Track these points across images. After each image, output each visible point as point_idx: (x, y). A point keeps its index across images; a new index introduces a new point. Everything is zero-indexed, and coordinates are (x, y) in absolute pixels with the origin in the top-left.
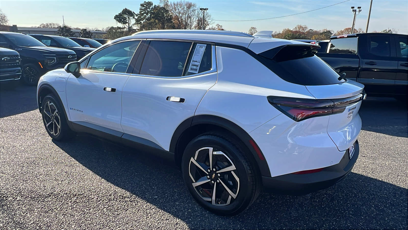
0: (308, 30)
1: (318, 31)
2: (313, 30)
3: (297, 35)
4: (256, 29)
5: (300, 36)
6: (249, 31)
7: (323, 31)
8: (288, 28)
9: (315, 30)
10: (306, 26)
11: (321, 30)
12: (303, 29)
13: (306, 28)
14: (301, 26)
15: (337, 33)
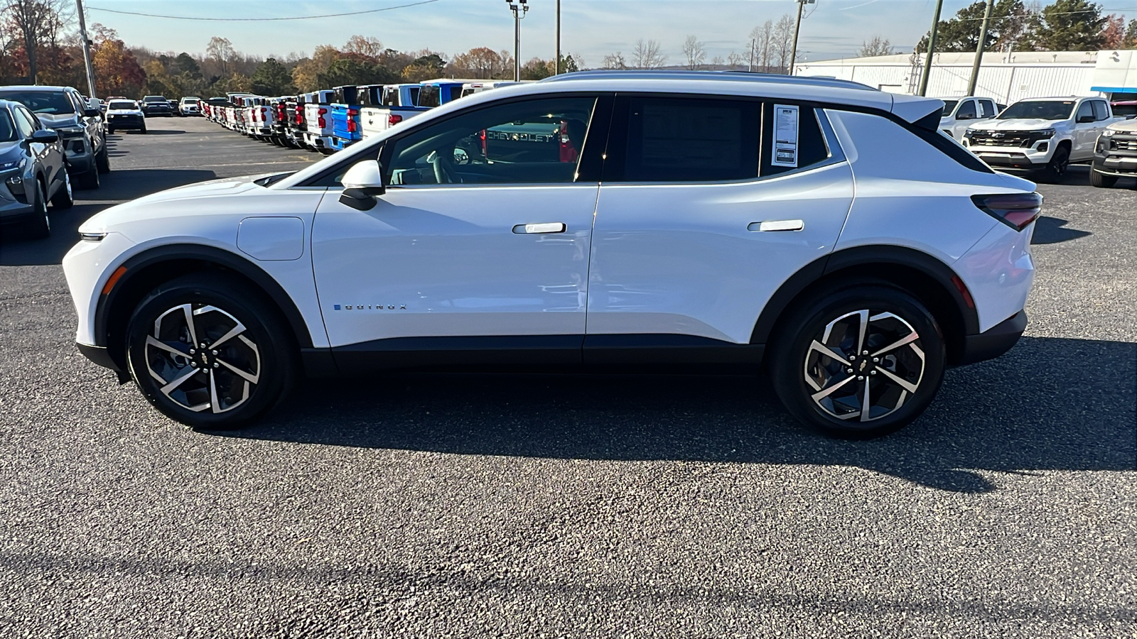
0: (383, 53)
1: (408, 54)
2: (394, 51)
3: (363, 64)
4: (230, 44)
5: (371, 67)
6: (208, 50)
7: (421, 55)
8: (328, 45)
9: (401, 53)
10: (375, 39)
11: (415, 51)
12: (370, 47)
13: (377, 44)
14: (364, 41)
15: (455, 61)
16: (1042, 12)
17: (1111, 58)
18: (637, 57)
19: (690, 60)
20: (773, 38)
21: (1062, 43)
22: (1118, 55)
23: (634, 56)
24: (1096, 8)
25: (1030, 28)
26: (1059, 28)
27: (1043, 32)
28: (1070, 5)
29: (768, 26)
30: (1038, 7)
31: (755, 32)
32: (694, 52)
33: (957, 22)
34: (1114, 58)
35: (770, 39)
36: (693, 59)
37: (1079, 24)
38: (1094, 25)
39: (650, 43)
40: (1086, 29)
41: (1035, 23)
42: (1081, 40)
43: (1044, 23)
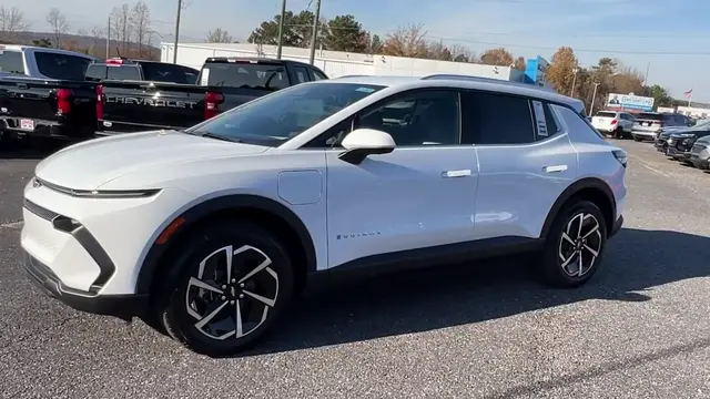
16: (328, 24)
17: (381, 60)
19: (55, 29)
20: (130, 18)
21: (342, 46)
24: (358, 25)
25: (322, 34)
26: (339, 36)
27: (330, 38)
28: (344, 21)
29: (125, 7)
30: (325, 20)
31: (114, 11)
32: (58, 22)
33: (275, 24)
34: (383, 60)
35: (127, 19)
36: (58, 28)
37: (350, 34)
38: (359, 36)
40: (354, 38)
41: (325, 31)
42: (352, 45)
43: (330, 32)
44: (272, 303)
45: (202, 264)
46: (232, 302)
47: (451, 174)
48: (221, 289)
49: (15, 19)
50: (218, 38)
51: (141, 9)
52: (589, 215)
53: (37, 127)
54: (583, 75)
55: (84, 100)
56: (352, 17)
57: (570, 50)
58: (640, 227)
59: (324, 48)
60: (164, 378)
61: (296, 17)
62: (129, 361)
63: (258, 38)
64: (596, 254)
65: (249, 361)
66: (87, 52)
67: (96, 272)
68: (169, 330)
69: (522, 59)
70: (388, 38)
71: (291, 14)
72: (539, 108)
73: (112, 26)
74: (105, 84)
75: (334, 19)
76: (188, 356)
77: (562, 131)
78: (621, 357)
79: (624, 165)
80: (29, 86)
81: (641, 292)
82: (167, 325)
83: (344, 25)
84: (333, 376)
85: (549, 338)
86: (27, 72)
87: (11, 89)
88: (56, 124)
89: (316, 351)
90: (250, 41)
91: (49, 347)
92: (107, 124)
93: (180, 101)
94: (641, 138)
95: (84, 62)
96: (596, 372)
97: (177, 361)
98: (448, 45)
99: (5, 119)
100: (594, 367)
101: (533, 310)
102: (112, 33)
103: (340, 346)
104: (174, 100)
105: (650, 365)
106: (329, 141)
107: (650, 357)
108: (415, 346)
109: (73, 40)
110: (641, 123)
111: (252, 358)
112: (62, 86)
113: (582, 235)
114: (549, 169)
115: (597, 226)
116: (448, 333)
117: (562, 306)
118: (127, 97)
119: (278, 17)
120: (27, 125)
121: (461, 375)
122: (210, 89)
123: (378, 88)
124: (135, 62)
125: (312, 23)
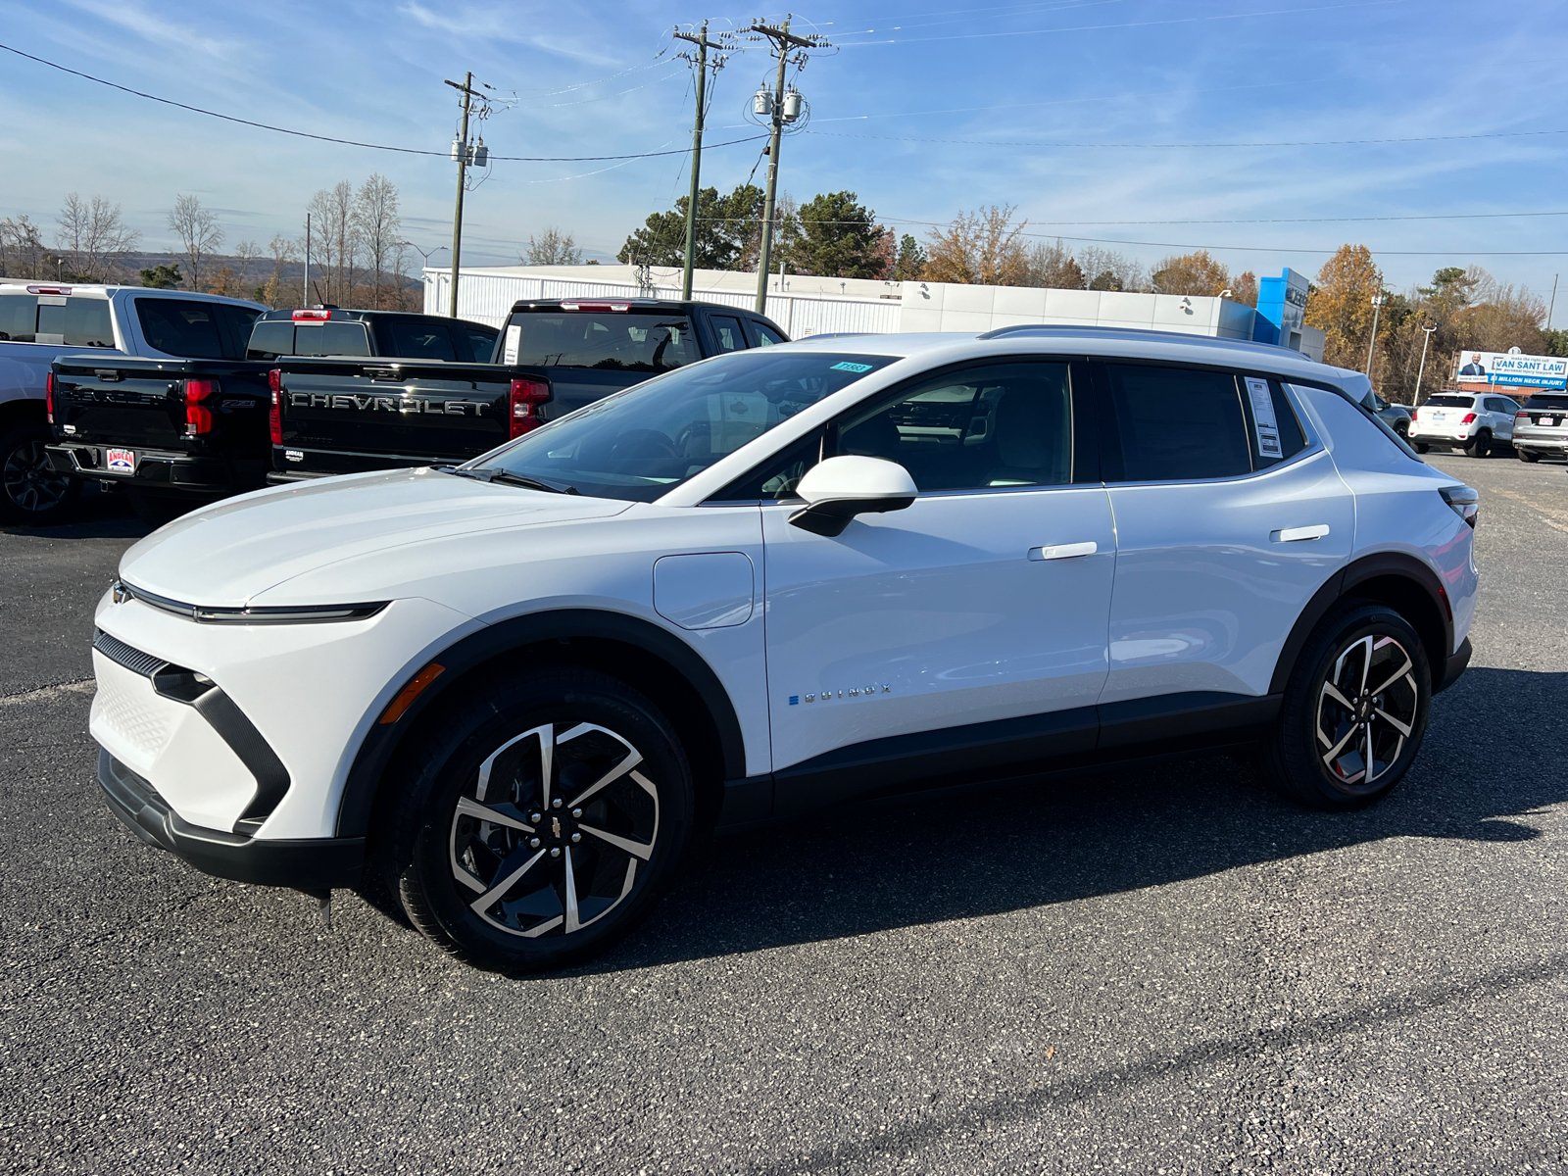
16: (797, 213)
17: (919, 293)
18: (67, 230)
19: (188, 244)
20: (355, 215)
21: (830, 264)
22: (927, 290)
23: (61, 226)
24: (867, 214)
25: (785, 237)
26: (823, 240)
27: (802, 246)
28: (833, 207)
29: (342, 191)
30: (791, 205)
31: (319, 200)
32: (197, 228)
33: (678, 217)
34: (924, 294)
35: (347, 217)
36: (196, 242)
37: (848, 236)
38: (867, 239)
39: (97, 204)
40: (858, 246)
41: (790, 230)
42: (855, 261)
43: (803, 231)
44: (645, 851)
45: (486, 768)
46: (556, 851)
47: (1051, 552)
48: (530, 824)
49: (102, 225)
50: (552, 253)
51: (379, 194)
52: (1387, 640)
53: (143, 466)
54: (1396, 312)
55: (242, 403)
56: (854, 197)
57: (1364, 252)
58: (1522, 665)
59: (790, 271)
60: (401, 1026)
61: (724, 202)
62: (325, 987)
63: (639, 253)
64: (1406, 730)
65: (593, 985)
66: (260, 294)
67: (247, 788)
68: (412, 916)
69: (1249, 278)
70: (935, 243)
71: (713, 193)
72: (1260, 396)
73: (314, 234)
74: (289, 368)
75: (810, 201)
76: (457, 975)
77: (1316, 446)
78: (1460, 969)
79: (1471, 522)
80: (123, 374)
81: (1517, 820)
82: (408, 907)
83: (835, 215)
84: (782, 1018)
85: (1287, 927)
86: (119, 345)
87: (84, 384)
88: (181, 457)
89: (748, 961)
90: (623, 259)
91: (151, 958)
92: (294, 455)
93: (454, 398)
94: (1535, 455)
95: (247, 316)
96: (1395, 1009)
97: (434, 988)
98: (1074, 252)
99: (70, 449)
100: (1393, 998)
101: (1255, 862)
102: (314, 249)
103: (803, 948)
104: (438, 400)
105: (1532, 992)
106: (771, 485)
107: (1534, 973)
108: (973, 949)
109: (230, 268)
110: (1535, 418)
111: (603, 979)
112: (196, 372)
113: (1372, 686)
114: (1287, 535)
115: (1408, 664)
116: (1052, 917)
117: (1323, 855)
118: (338, 394)
119: (683, 203)
120: (120, 461)
121: (1076, 1014)
122: (521, 372)
123: (880, 362)
124: (356, 316)
125: (762, 215)
